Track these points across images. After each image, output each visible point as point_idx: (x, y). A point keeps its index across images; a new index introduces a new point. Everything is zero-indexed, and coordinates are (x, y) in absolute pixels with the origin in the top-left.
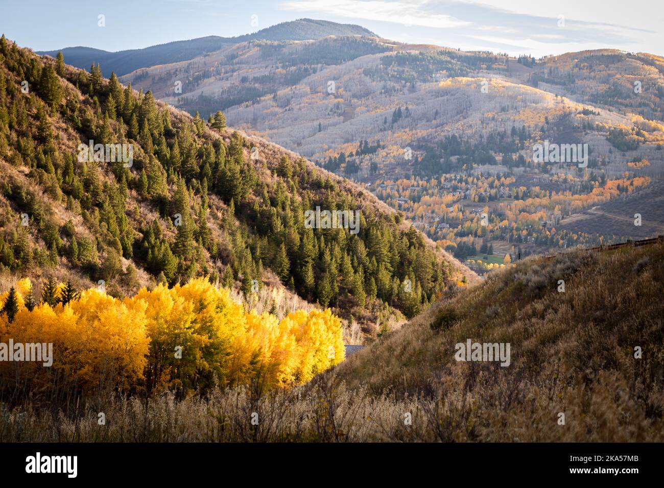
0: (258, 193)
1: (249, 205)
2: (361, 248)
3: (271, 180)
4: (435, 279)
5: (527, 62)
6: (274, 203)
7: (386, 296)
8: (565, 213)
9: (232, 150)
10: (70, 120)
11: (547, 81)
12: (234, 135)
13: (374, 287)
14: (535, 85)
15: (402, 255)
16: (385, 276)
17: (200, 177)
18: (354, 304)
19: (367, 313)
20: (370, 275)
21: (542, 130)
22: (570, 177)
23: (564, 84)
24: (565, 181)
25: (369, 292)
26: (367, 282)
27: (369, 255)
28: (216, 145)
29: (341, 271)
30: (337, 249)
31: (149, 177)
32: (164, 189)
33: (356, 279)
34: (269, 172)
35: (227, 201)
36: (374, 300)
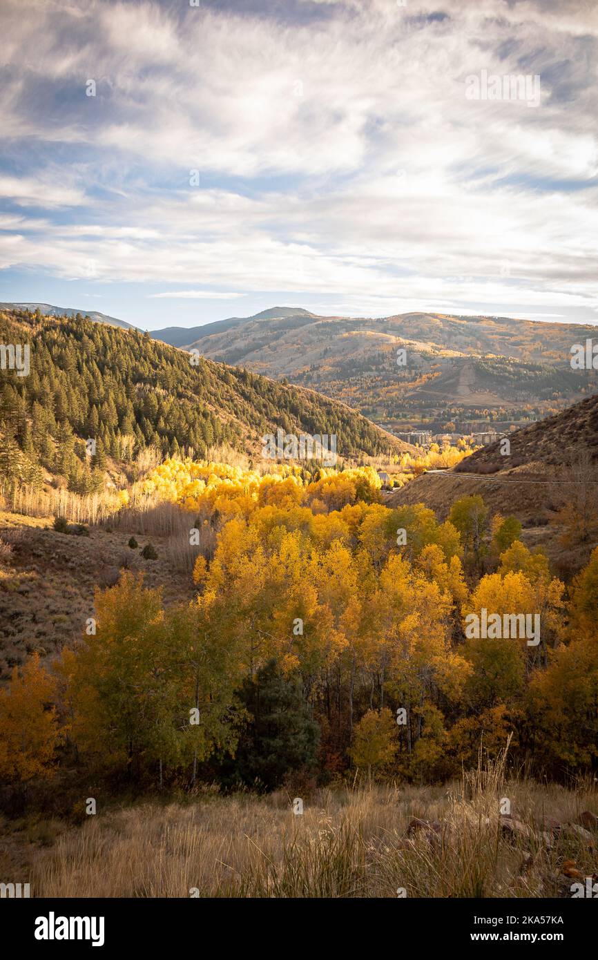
0: (306, 411)
1: (305, 416)
2: (348, 429)
3: (310, 404)
4: (375, 437)
5: (380, 321)
6: (313, 414)
7: (359, 446)
8: (406, 391)
9: (293, 395)
10: (237, 391)
11: (390, 330)
12: (292, 387)
13: (355, 444)
14: (385, 332)
15: (362, 429)
16: (358, 439)
17: (286, 407)
18: (349, 452)
19: (354, 455)
20: (353, 439)
21: (391, 354)
22: (406, 375)
23: (398, 330)
24: (404, 377)
25: (353, 446)
26: (352, 442)
27: (351, 431)
28: (287, 392)
29: (342, 439)
30: (340, 430)
31: (270, 411)
32: (275, 414)
33: (348, 441)
34: (307, 401)
35: (296, 416)
36: (355, 449)
